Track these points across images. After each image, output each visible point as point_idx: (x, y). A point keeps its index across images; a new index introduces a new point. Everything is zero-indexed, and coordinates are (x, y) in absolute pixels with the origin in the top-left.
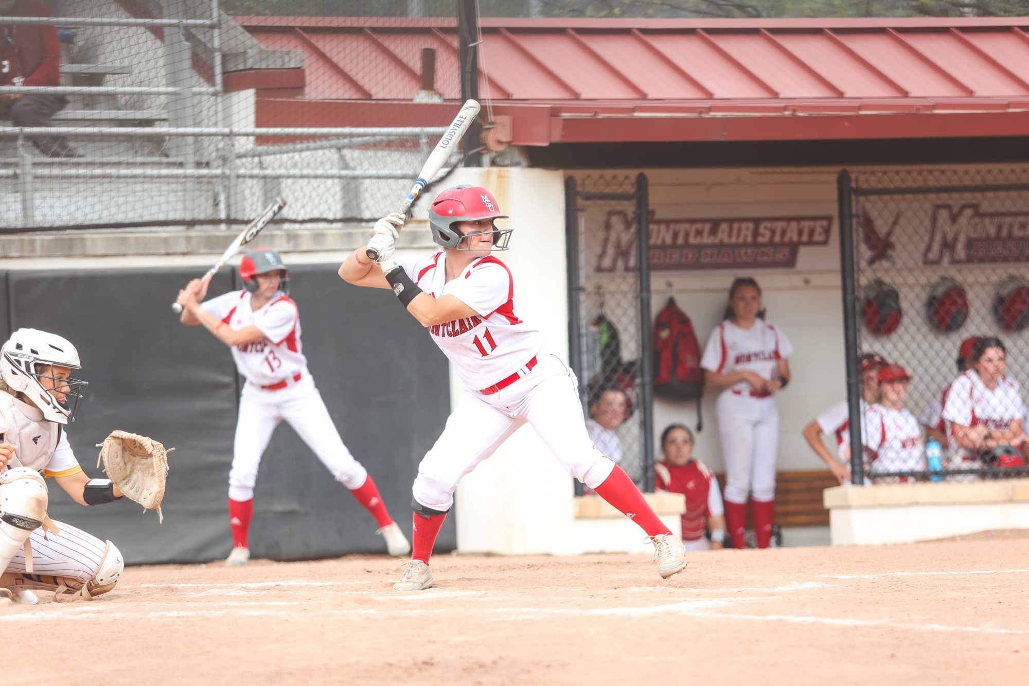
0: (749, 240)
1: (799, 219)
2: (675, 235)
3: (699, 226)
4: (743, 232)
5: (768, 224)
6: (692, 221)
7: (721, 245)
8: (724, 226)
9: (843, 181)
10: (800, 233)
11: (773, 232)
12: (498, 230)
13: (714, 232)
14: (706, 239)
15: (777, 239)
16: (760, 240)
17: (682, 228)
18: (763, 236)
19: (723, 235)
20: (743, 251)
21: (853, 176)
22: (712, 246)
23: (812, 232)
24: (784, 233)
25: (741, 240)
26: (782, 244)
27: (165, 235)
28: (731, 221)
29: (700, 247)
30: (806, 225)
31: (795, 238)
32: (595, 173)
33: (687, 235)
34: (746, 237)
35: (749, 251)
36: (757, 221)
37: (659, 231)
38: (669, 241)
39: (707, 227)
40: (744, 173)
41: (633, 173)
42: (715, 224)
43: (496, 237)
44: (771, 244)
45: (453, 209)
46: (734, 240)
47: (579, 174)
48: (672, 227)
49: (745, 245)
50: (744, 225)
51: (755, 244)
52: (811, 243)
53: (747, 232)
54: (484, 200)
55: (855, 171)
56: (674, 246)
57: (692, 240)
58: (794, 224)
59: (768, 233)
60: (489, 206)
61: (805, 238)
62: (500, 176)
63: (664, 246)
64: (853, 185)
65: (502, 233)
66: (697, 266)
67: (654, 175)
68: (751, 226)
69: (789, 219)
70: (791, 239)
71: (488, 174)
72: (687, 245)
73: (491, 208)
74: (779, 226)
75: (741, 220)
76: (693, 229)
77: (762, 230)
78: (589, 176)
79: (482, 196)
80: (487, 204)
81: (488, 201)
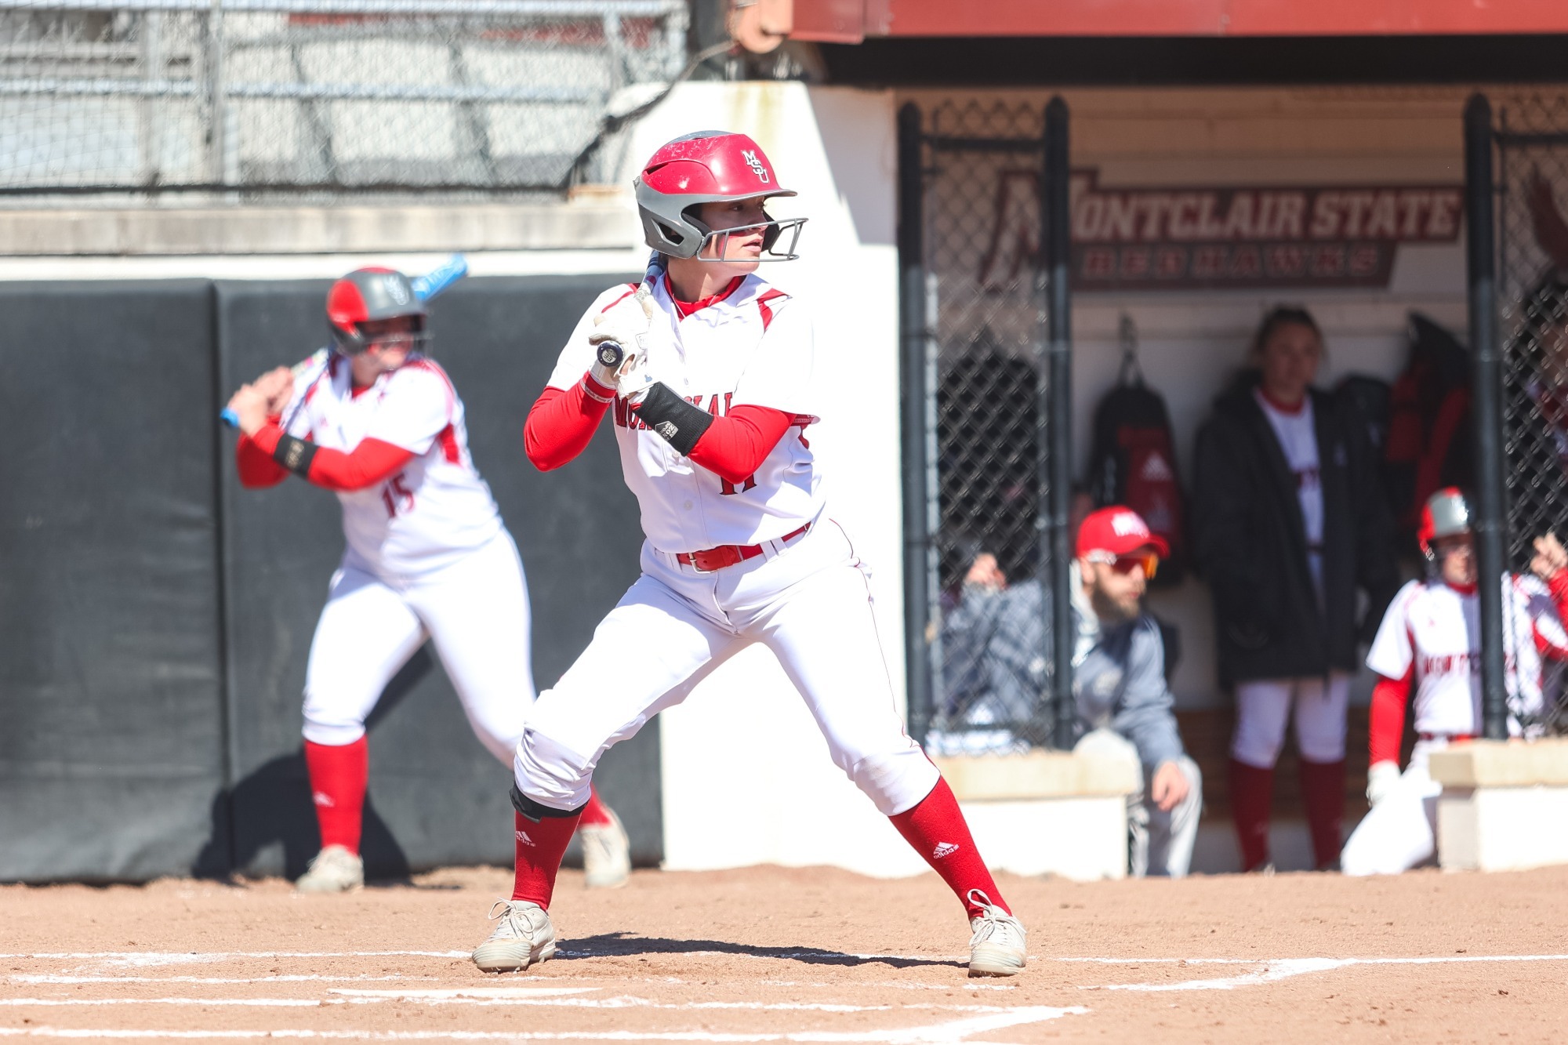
0: (1295, 228)
1: (1398, 189)
2: (1141, 220)
3: (1191, 201)
4: (1283, 213)
5: (1335, 199)
6: (1174, 191)
7: (1236, 242)
8: (1244, 203)
9: (1476, 115)
10: (1401, 216)
11: (1344, 216)
12: (773, 220)
13: (1221, 212)
14: (1206, 228)
15: (1353, 228)
16: (1318, 230)
17: (1155, 205)
18: (1324, 222)
19: (1240, 219)
20: (1280, 253)
21: (1495, 105)
22: (1217, 243)
23: (1425, 216)
24: (1366, 216)
25: (1278, 229)
26: (1364, 240)
27: (73, 215)
28: (1256, 192)
29: (1191, 245)
30: (1414, 202)
31: (1390, 226)
32: (961, 97)
33: (1165, 219)
34: (1287, 224)
35: (1294, 253)
36: (1311, 193)
37: (1106, 212)
38: (1126, 229)
39: (1207, 203)
40: (1285, 97)
41: (1039, 98)
42: (1224, 198)
43: (772, 234)
44: (1340, 238)
45: (688, 179)
46: (1263, 229)
47: (928, 99)
48: (1134, 203)
49: (1287, 240)
50: (1284, 201)
51: (1307, 238)
52: (1423, 237)
53: (1290, 211)
54: (750, 160)
55: (1497, 96)
56: (1138, 241)
57: (1177, 230)
58: (1389, 201)
59: (1333, 219)
60: (759, 173)
61: (1411, 226)
62: (766, 102)
63: (1116, 243)
64: (1496, 123)
65: (781, 226)
66: (1185, 283)
67: (1080, 100)
68: (1299, 201)
69: (1377, 190)
70: (1381, 231)
71: (740, 99)
72: (1165, 238)
73: (763, 175)
74: (1357, 202)
75: (1277, 190)
76: (1177, 207)
77: (1321, 209)
78: (948, 103)
79: (745, 153)
80: (756, 169)
81: (757, 162)
